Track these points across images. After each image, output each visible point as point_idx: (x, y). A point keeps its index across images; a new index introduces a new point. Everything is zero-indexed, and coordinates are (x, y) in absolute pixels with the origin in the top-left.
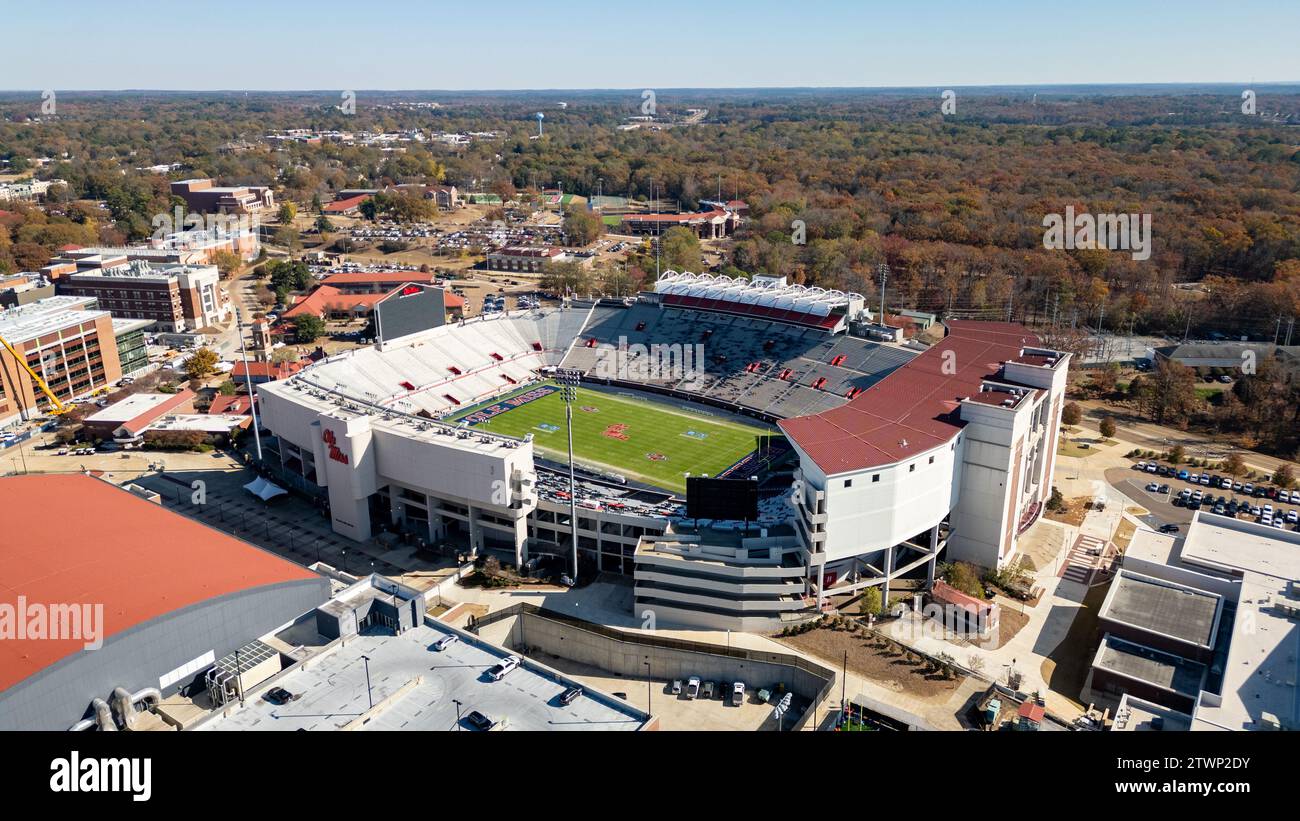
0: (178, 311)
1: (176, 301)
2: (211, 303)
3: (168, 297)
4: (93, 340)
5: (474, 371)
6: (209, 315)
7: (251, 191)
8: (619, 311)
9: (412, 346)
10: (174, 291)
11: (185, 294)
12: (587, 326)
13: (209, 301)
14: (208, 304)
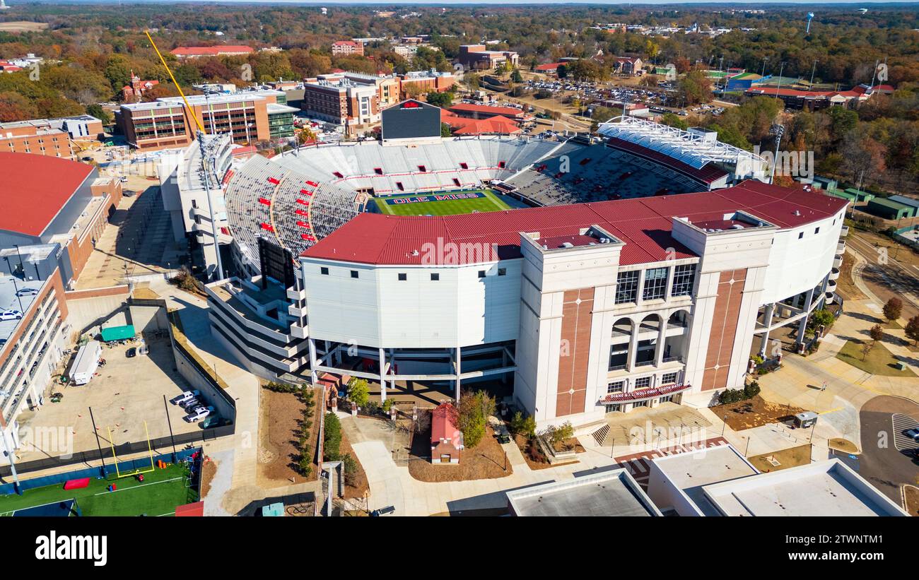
0: (344, 111)
1: (343, 104)
2: (367, 109)
3: (338, 101)
4: (251, 113)
5: (436, 172)
6: (363, 117)
7: (504, 54)
8: (585, 147)
9: (407, 147)
10: (343, 98)
11: (349, 100)
12: (552, 155)
13: (366, 108)
14: (364, 110)
